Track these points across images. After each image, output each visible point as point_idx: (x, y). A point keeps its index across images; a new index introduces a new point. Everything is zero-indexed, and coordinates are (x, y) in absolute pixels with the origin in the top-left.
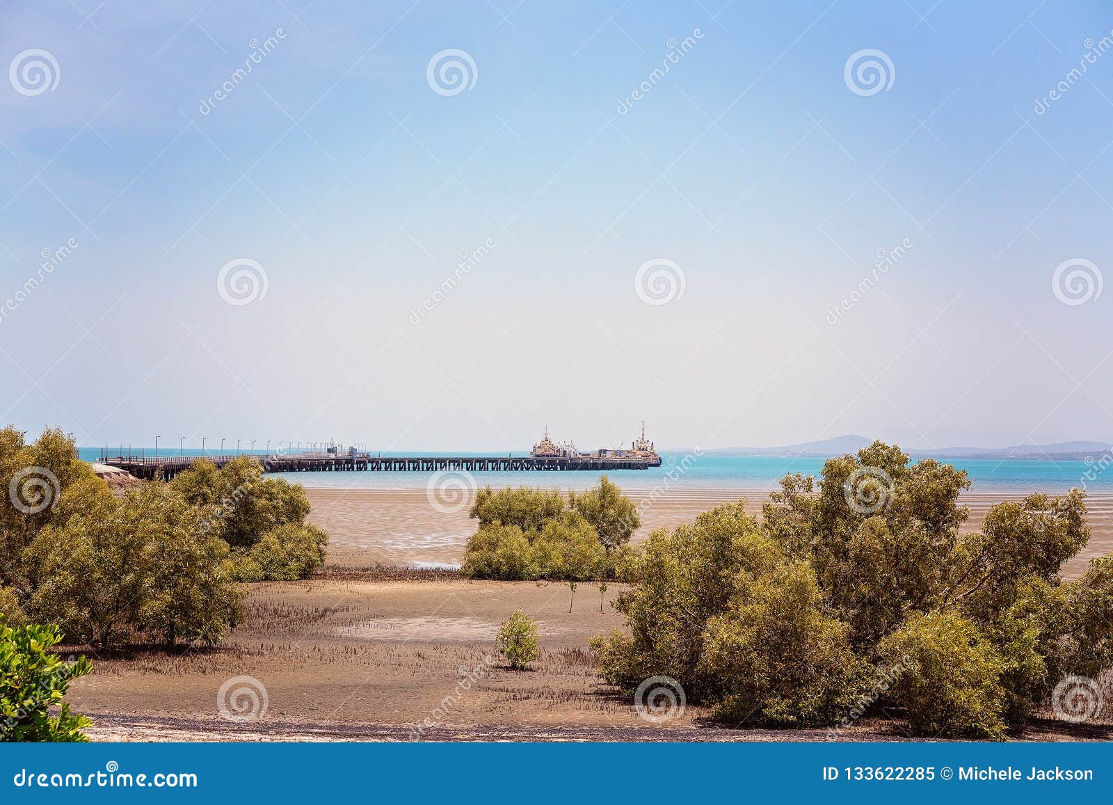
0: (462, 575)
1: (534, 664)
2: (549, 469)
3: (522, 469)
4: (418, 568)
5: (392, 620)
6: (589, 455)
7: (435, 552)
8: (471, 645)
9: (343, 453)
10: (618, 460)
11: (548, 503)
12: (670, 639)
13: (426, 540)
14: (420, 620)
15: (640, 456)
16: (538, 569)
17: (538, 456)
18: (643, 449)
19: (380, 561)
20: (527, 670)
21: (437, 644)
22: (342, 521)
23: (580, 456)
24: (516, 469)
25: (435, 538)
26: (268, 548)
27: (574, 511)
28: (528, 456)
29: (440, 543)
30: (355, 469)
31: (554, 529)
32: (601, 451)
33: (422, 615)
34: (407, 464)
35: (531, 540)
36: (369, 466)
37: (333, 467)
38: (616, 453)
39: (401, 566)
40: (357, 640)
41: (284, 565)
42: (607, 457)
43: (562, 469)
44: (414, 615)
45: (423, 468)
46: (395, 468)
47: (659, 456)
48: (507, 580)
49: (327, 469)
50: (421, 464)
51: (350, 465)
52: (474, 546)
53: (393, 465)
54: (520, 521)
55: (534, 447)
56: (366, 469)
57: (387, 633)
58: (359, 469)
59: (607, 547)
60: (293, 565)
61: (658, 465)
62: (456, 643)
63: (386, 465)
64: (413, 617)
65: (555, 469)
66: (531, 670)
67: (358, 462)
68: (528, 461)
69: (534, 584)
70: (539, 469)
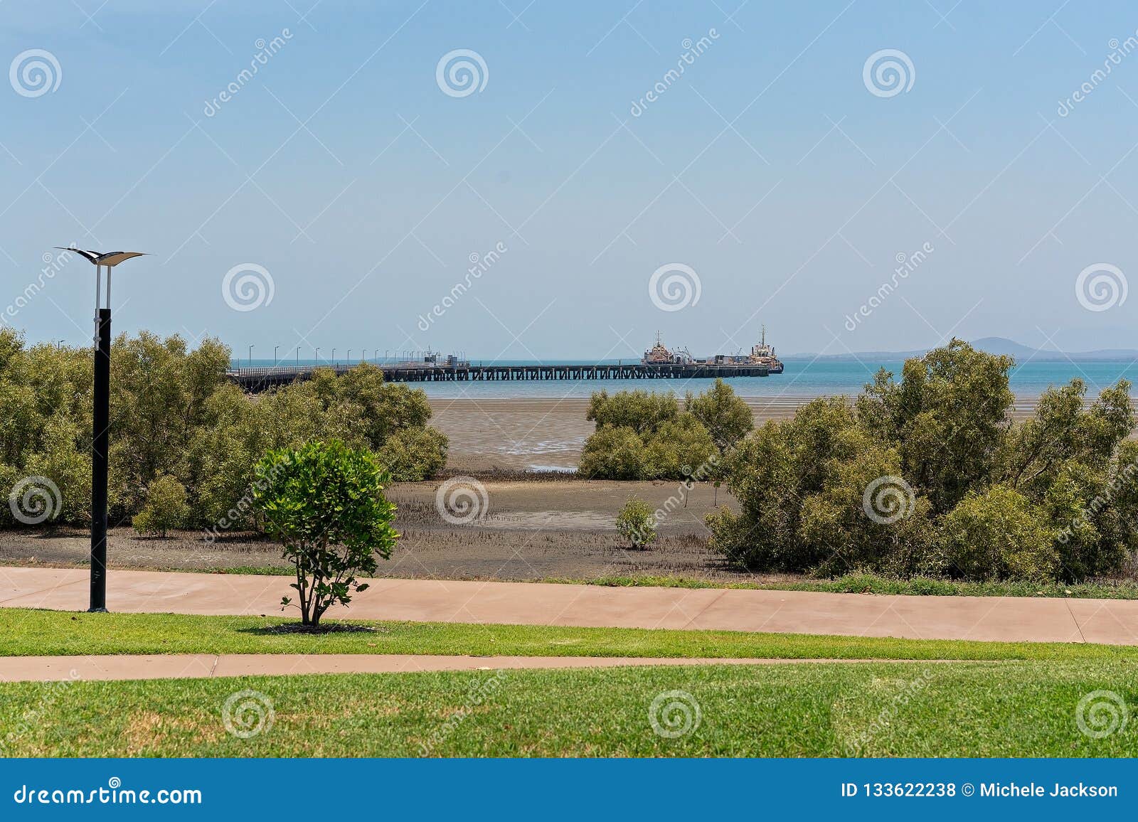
0: (579, 476)
1: (654, 545)
2: (662, 377)
3: (633, 377)
4: (535, 471)
5: (518, 514)
6: (705, 361)
7: (551, 457)
8: (593, 532)
9: (442, 361)
10: (736, 366)
11: (664, 406)
12: (773, 513)
13: (539, 446)
14: (545, 514)
15: (760, 363)
16: (653, 469)
17: (649, 363)
18: (763, 355)
19: (497, 465)
20: (646, 550)
21: (563, 532)
22: (453, 430)
23: (695, 362)
24: (627, 377)
25: (548, 445)
26: (393, 451)
27: (689, 413)
28: (639, 363)
29: (554, 449)
30: (456, 379)
31: (668, 430)
32: (717, 357)
33: (544, 509)
34: (510, 373)
35: (645, 441)
36: (470, 375)
37: (433, 377)
38: (734, 359)
39: (517, 469)
40: (488, 529)
41: (409, 467)
42: (725, 363)
43: (676, 377)
44: (537, 509)
45: (527, 377)
46: (498, 377)
47: (781, 362)
48: (624, 480)
49: (426, 379)
50: (525, 372)
51: (450, 375)
52: (591, 448)
53: (495, 373)
54: (636, 424)
55: (646, 353)
56: (467, 379)
57: (516, 524)
58: (460, 379)
59: (722, 448)
60: (417, 466)
61: (779, 372)
62: (579, 531)
63: (488, 374)
64: (537, 511)
65: (669, 377)
66: (650, 550)
67: (459, 372)
68: (639, 368)
69: (650, 483)
70: (651, 377)
